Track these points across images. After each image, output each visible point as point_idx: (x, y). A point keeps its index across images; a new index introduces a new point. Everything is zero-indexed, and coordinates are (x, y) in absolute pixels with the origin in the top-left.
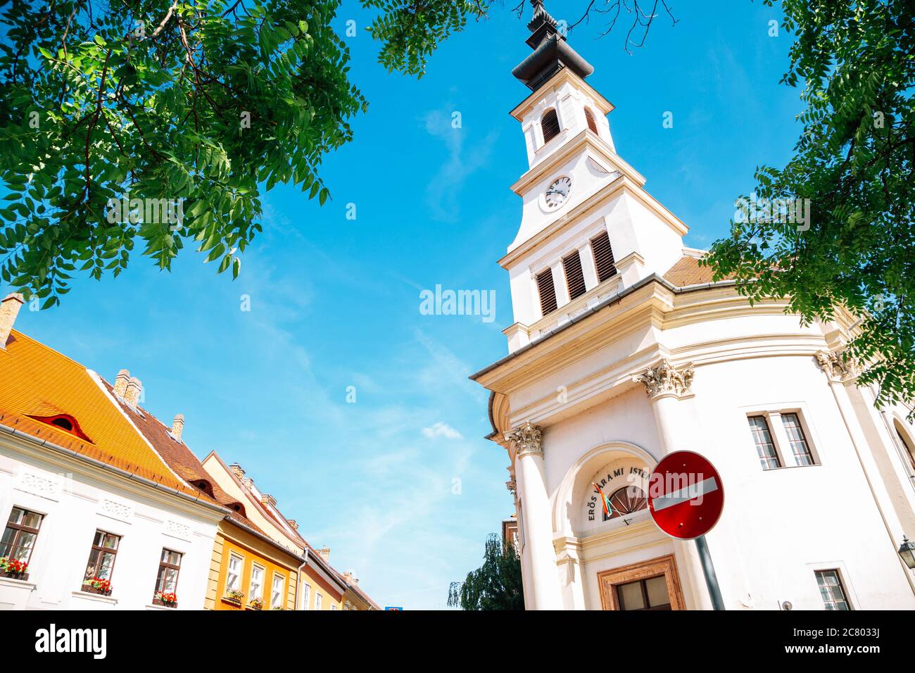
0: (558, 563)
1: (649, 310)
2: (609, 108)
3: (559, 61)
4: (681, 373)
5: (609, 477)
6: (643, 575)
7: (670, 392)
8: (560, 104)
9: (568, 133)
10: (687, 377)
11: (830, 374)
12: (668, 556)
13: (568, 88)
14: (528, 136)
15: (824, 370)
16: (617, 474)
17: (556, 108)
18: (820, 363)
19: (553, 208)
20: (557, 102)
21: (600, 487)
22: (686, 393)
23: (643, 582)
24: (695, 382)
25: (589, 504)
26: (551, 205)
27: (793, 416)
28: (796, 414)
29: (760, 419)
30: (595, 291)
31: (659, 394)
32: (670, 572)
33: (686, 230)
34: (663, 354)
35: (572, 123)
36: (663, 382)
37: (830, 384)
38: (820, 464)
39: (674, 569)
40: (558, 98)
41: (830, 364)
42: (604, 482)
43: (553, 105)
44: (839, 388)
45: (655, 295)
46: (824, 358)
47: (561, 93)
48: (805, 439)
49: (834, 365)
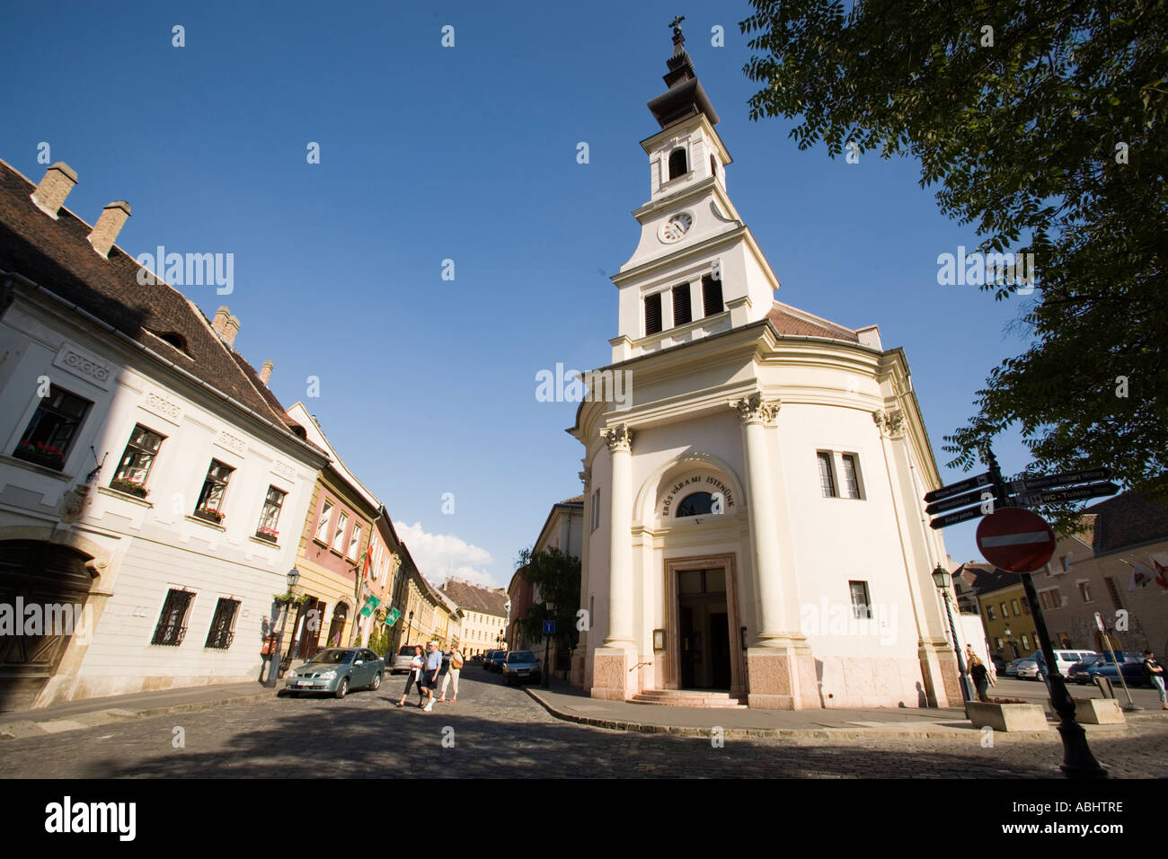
0: (655, 549)
1: (754, 348)
2: (728, 161)
3: (694, 105)
4: (769, 406)
5: (687, 482)
6: (705, 566)
7: (761, 420)
8: (691, 146)
9: (694, 175)
10: (774, 411)
11: (882, 429)
12: (732, 553)
13: (699, 133)
14: (654, 168)
15: (878, 426)
16: (694, 480)
17: (686, 148)
18: (876, 419)
19: (670, 241)
20: (689, 143)
21: (677, 489)
22: (771, 424)
23: (703, 572)
24: (779, 414)
25: (665, 502)
26: (668, 237)
27: (850, 458)
28: (852, 457)
29: (825, 456)
30: (700, 324)
31: (751, 420)
32: (730, 567)
33: (778, 285)
34: (759, 387)
35: (699, 167)
36: (756, 411)
37: (881, 438)
38: (865, 499)
39: (734, 565)
40: (690, 139)
41: (884, 422)
42: (681, 485)
43: (684, 145)
44: (888, 442)
45: (763, 336)
46: (881, 416)
47: (694, 136)
48: (856, 478)
49: (887, 423)
